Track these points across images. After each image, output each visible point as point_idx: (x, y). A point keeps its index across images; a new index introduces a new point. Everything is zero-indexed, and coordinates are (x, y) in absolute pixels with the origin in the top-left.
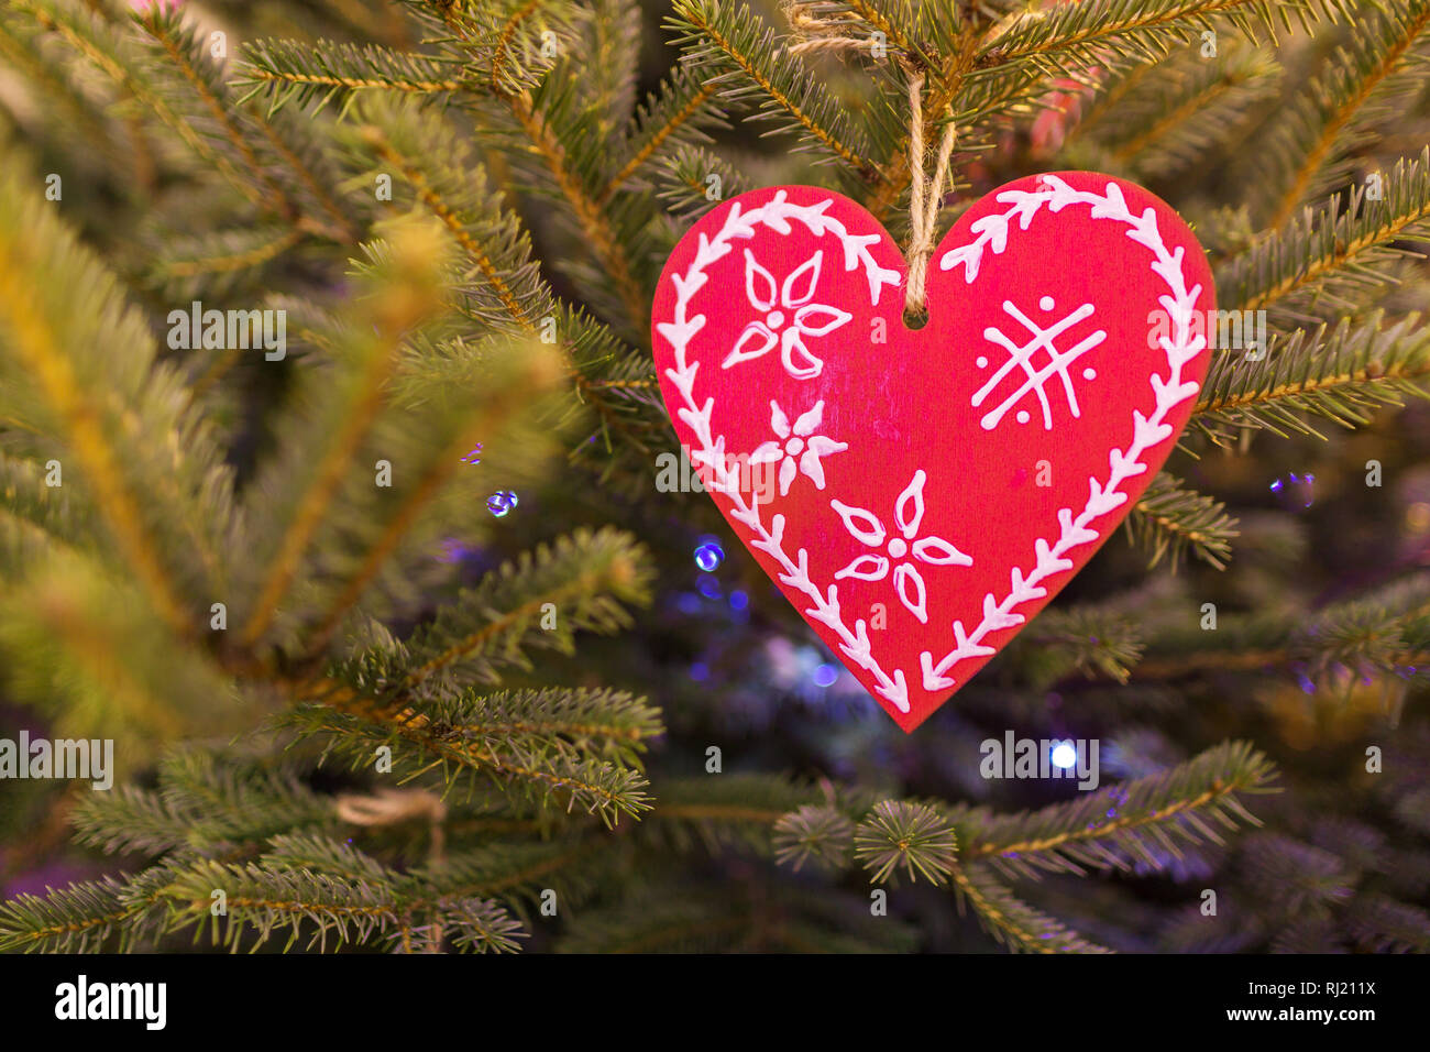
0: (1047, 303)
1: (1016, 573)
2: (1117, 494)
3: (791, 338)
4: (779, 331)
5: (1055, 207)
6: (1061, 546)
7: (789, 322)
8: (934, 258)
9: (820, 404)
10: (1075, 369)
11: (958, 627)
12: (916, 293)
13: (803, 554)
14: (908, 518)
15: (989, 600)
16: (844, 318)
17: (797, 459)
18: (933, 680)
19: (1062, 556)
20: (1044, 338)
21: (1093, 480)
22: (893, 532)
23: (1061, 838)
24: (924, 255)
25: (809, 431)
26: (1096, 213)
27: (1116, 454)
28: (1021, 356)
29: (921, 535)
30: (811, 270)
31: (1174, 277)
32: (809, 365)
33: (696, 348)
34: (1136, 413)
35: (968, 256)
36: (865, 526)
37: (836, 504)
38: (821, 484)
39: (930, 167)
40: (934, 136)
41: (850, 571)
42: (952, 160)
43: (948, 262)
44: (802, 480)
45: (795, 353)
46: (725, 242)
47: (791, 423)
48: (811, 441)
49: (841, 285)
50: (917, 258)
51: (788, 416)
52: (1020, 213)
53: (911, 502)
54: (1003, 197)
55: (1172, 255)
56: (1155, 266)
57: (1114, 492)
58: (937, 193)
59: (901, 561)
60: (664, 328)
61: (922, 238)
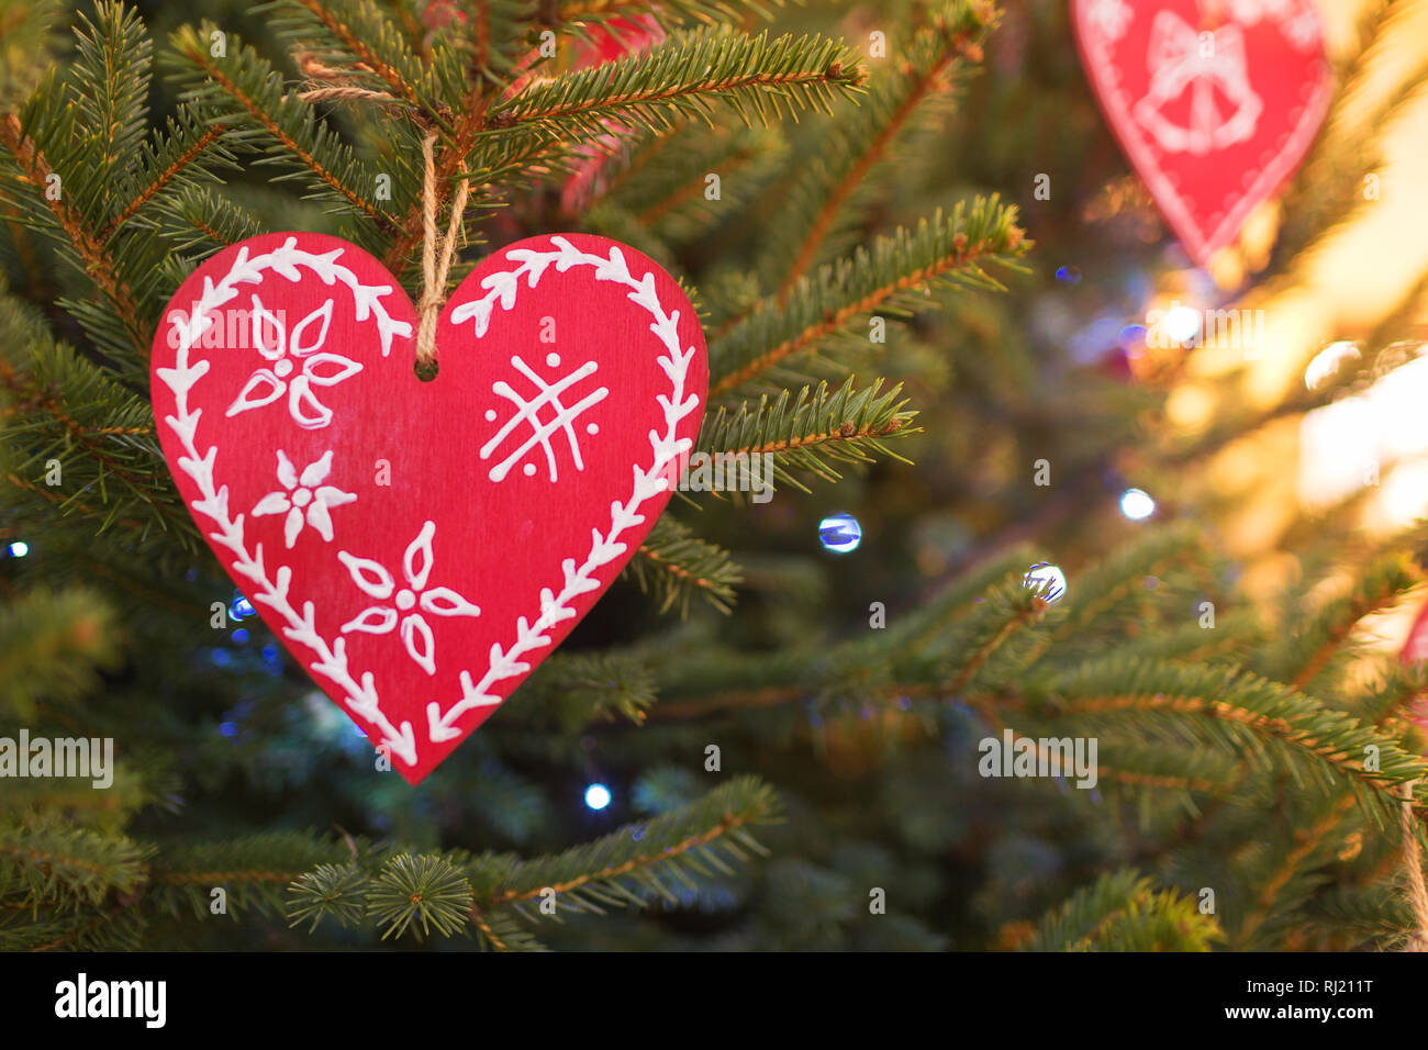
0: (553, 360)
1: (522, 622)
2: (618, 544)
3: (300, 387)
4: (288, 379)
5: (562, 267)
6: (566, 595)
7: (297, 371)
8: (444, 311)
9: (329, 455)
10: (580, 423)
11: (465, 677)
12: (426, 345)
13: (309, 608)
14: (417, 569)
15: (496, 649)
16: (354, 368)
17: (304, 510)
18: (441, 731)
19: (566, 605)
20: (550, 393)
21: (595, 531)
22: (401, 583)
23: (582, 880)
24: (435, 309)
25: (317, 481)
26: (600, 275)
27: (616, 506)
28: (528, 410)
29: (428, 588)
30: (321, 318)
31: (672, 341)
32: (318, 415)
33: (196, 396)
34: (636, 467)
35: (477, 312)
36: (373, 578)
37: (344, 556)
38: (328, 535)
39: (443, 221)
40: (447, 192)
41: (357, 624)
42: (465, 216)
43: (459, 316)
44: (309, 533)
45: (303, 402)
46: (232, 286)
47: (299, 473)
48: (318, 492)
49: (353, 335)
50: (428, 311)
51: (295, 466)
52: (528, 272)
53: (419, 555)
54: (512, 255)
55: (669, 317)
56: (653, 327)
57: (615, 542)
58: (449, 248)
59: (409, 613)
60: (163, 373)
61: (433, 292)
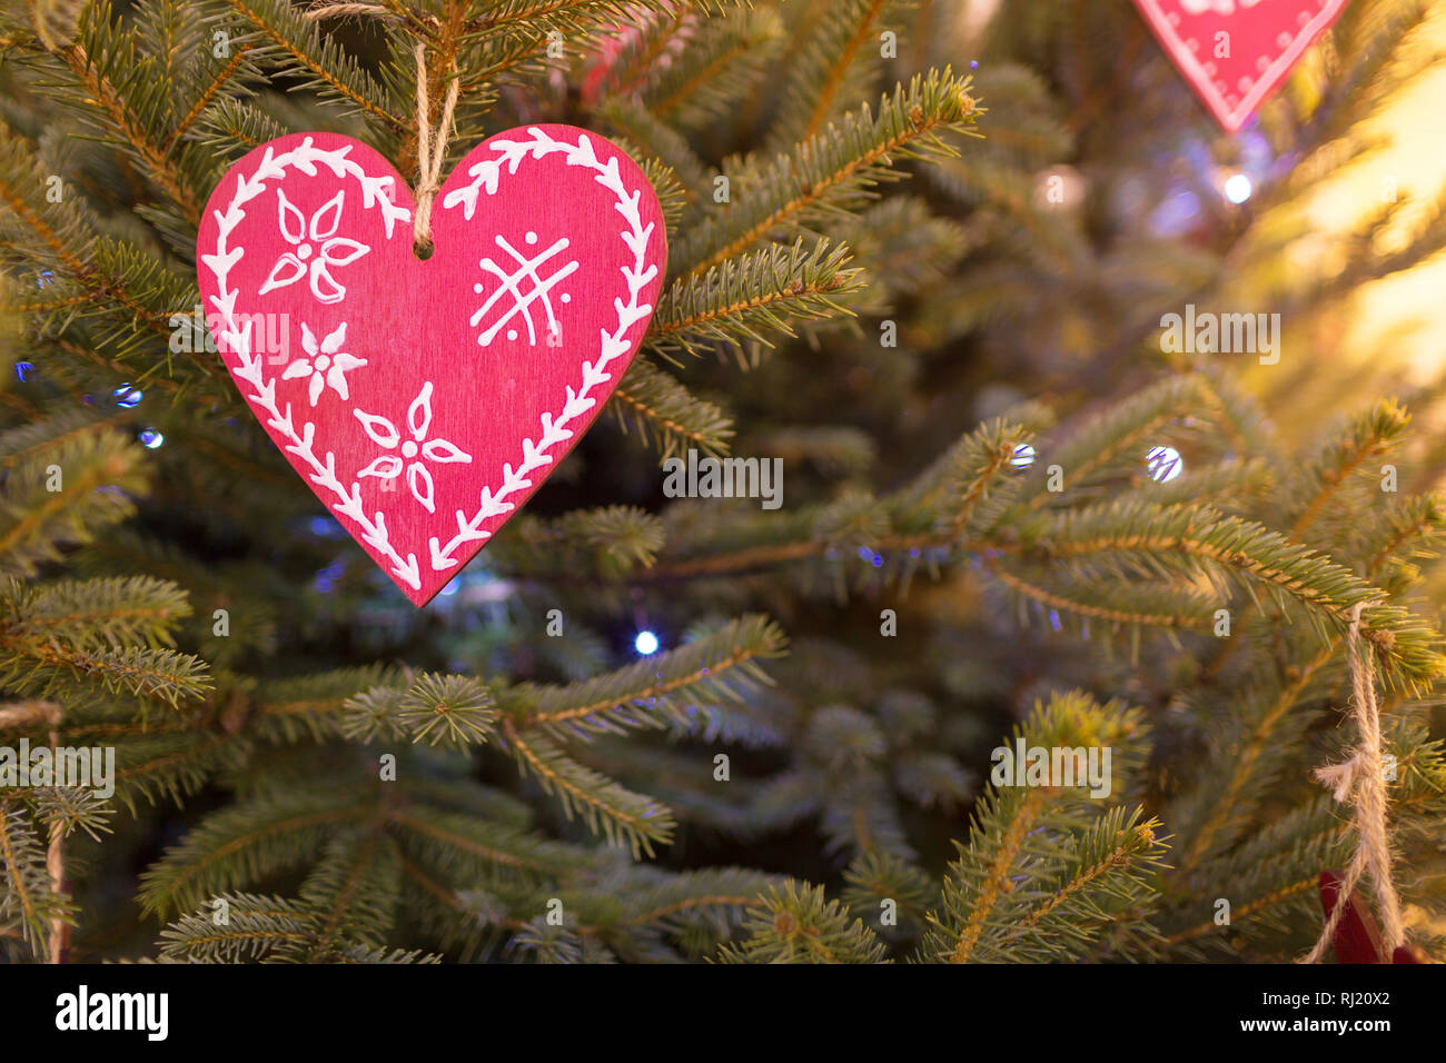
0: (531, 238)
1: (507, 468)
2: (588, 399)
3: (318, 268)
4: (308, 262)
5: (537, 155)
6: (544, 444)
7: (316, 254)
8: (438, 198)
9: (344, 326)
10: (554, 293)
11: (460, 515)
12: (422, 229)
13: (330, 457)
14: (418, 424)
15: (486, 491)
16: (363, 250)
17: (324, 374)
18: (440, 561)
19: (544, 453)
20: (529, 267)
21: (568, 388)
22: (406, 436)
24: (430, 194)
25: (334, 349)
26: (571, 161)
27: (587, 365)
28: (510, 283)
29: (427, 440)
30: (335, 207)
31: (634, 218)
32: (333, 291)
33: (234, 277)
34: (603, 331)
35: (465, 197)
36: (384, 432)
37: (358, 413)
38: (345, 396)
39: (436, 117)
40: (438, 91)
41: (369, 471)
42: (457, 112)
43: (450, 201)
44: (329, 392)
45: (321, 280)
46: (260, 182)
47: (319, 342)
48: (336, 358)
49: (362, 221)
50: (423, 199)
51: (316, 336)
52: (509, 160)
53: (420, 411)
54: (495, 146)
55: (631, 197)
56: (618, 206)
57: (585, 398)
58: (442, 140)
59: (413, 460)
60: (207, 259)
61: (429, 181)
